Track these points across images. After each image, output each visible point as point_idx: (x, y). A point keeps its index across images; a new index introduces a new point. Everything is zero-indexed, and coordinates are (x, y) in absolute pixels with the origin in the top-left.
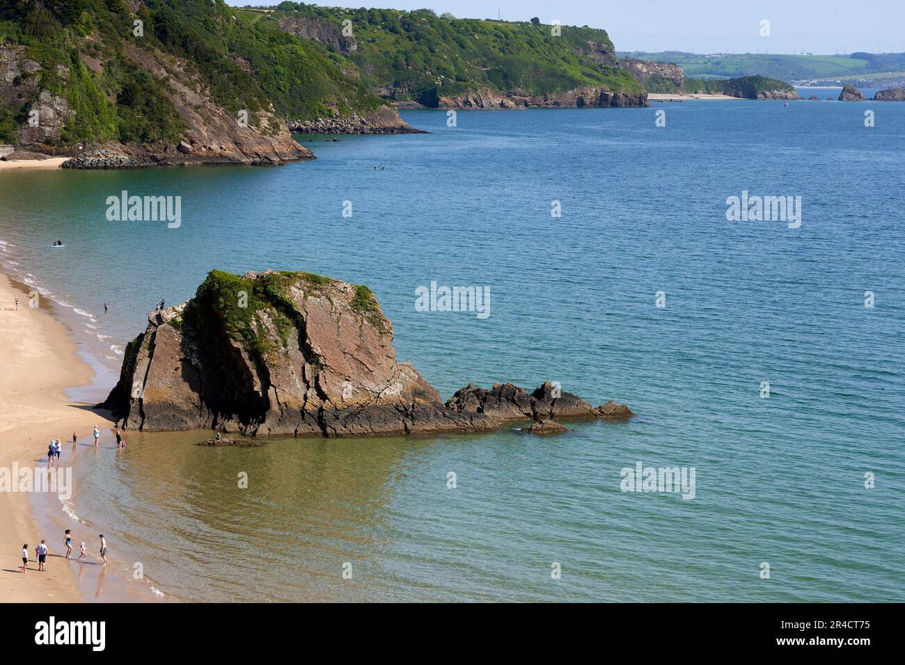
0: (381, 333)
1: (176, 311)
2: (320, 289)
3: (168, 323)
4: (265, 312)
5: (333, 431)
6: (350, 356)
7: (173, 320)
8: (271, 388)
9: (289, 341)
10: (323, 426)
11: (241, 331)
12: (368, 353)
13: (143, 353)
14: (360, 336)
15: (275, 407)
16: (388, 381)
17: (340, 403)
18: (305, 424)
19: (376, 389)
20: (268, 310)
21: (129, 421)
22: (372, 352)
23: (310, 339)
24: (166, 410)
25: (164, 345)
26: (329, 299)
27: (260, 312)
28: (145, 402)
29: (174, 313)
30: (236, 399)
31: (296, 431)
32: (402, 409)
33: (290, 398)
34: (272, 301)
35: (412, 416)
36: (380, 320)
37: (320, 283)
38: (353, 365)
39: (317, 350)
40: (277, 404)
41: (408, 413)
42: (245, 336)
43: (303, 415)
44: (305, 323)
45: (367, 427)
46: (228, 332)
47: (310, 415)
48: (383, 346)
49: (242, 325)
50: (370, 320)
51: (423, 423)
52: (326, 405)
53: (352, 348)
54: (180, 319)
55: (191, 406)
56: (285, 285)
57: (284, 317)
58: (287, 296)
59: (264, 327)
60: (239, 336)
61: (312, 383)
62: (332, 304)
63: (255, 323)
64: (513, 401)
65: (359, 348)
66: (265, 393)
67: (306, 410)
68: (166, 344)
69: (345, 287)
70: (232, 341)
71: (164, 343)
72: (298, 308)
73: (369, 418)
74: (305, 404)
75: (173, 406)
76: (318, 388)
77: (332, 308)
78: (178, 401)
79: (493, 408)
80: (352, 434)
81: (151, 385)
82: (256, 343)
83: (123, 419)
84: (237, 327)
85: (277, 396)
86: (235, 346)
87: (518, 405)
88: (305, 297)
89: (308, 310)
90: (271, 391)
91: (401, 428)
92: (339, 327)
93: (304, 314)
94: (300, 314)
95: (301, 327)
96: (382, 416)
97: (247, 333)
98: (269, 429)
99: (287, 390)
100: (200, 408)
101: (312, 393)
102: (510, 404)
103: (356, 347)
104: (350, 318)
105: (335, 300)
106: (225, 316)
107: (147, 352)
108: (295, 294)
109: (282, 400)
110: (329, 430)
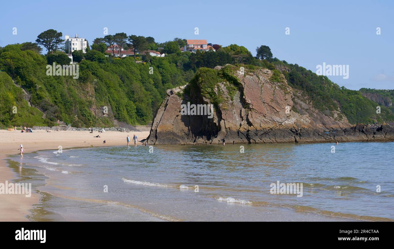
0: (285, 93)
1: (180, 88)
2: (254, 72)
3: (176, 94)
4: (222, 83)
5: (254, 141)
6: (267, 105)
7: (178, 92)
8: (222, 120)
9: (234, 98)
10: (249, 139)
11: (209, 93)
12: (278, 103)
13: (162, 109)
14: (273, 95)
15: (223, 130)
16: (288, 117)
17: (259, 127)
18: (239, 138)
19: (280, 121)
20: (224, 83)
22: (280, 103)
23: (245, 96)
24: (169, 135)
25: (172, 105)
26: (258, 77)
27: (220, 84)
28: (158, 131)
30: (206, 129)
31: (234, 142)
32: (295, 131)
33: (232, 125)
34: (227, 78)
35: (300, 135)
36: (285, 86)
37: (253, 69)
38: (268, 109)
39: (249, 101)
40: (225, 128)
41: (298, 133)
42: (211, 96)
43: (238, 133)
44: (243, 88)
45: (274, 140)
46: (202, 94)
47: (242, 134)
48: (286, 100)
49: (209, 90)
50: (279, 87)
51: (306, 138)
52: (251, 128)
53: (268, 100)
54: (182, 92)
55: (183, 134)
56: (234, 70)
57: (233, 86)
58: (235, 75)
59: (221, 91)
60: (208, 96)
61: (245, 118)
62: (259, 79)
63: (217, 89)
64: (363, 132)
65: (272, 100)
66: (219, 123)
67: (240, 131)
68: (173, 104)
69: (267, 71)
70: (204, 98)
71: (172, 103)
72: (240, 81)
73: (274, 135)
74: (240, 128)
75: (173, 134)
76: (248, 120)
77: (259, 81)
78: (176, 131)
79: (351, 135)
80: (264, 143)
81: (163, 123)
82: (216, 98)
84: (207, 91)
85: (225, 124)
86: (205, 101)
87: (365, 134)
88: (245, 76)
89: (245, 82)
90: (222, 122)
91: (293, 140)
92: (262, 90)
93: (243, 84)
94: (241, 84)
95: (241, 90)
96: (283, 134)
97: (212, 94)
98: (219, 141)
99: (231, 121)
100: (187, 135)
101: (244, 123)
102: (361, 133)
103: (271, 100)
104: (268, 86)
105: (261, 77)
106: (201, 86)
107: (164, 108)
108: (239, 74)
109: (227, 126)
110: (251, 141)
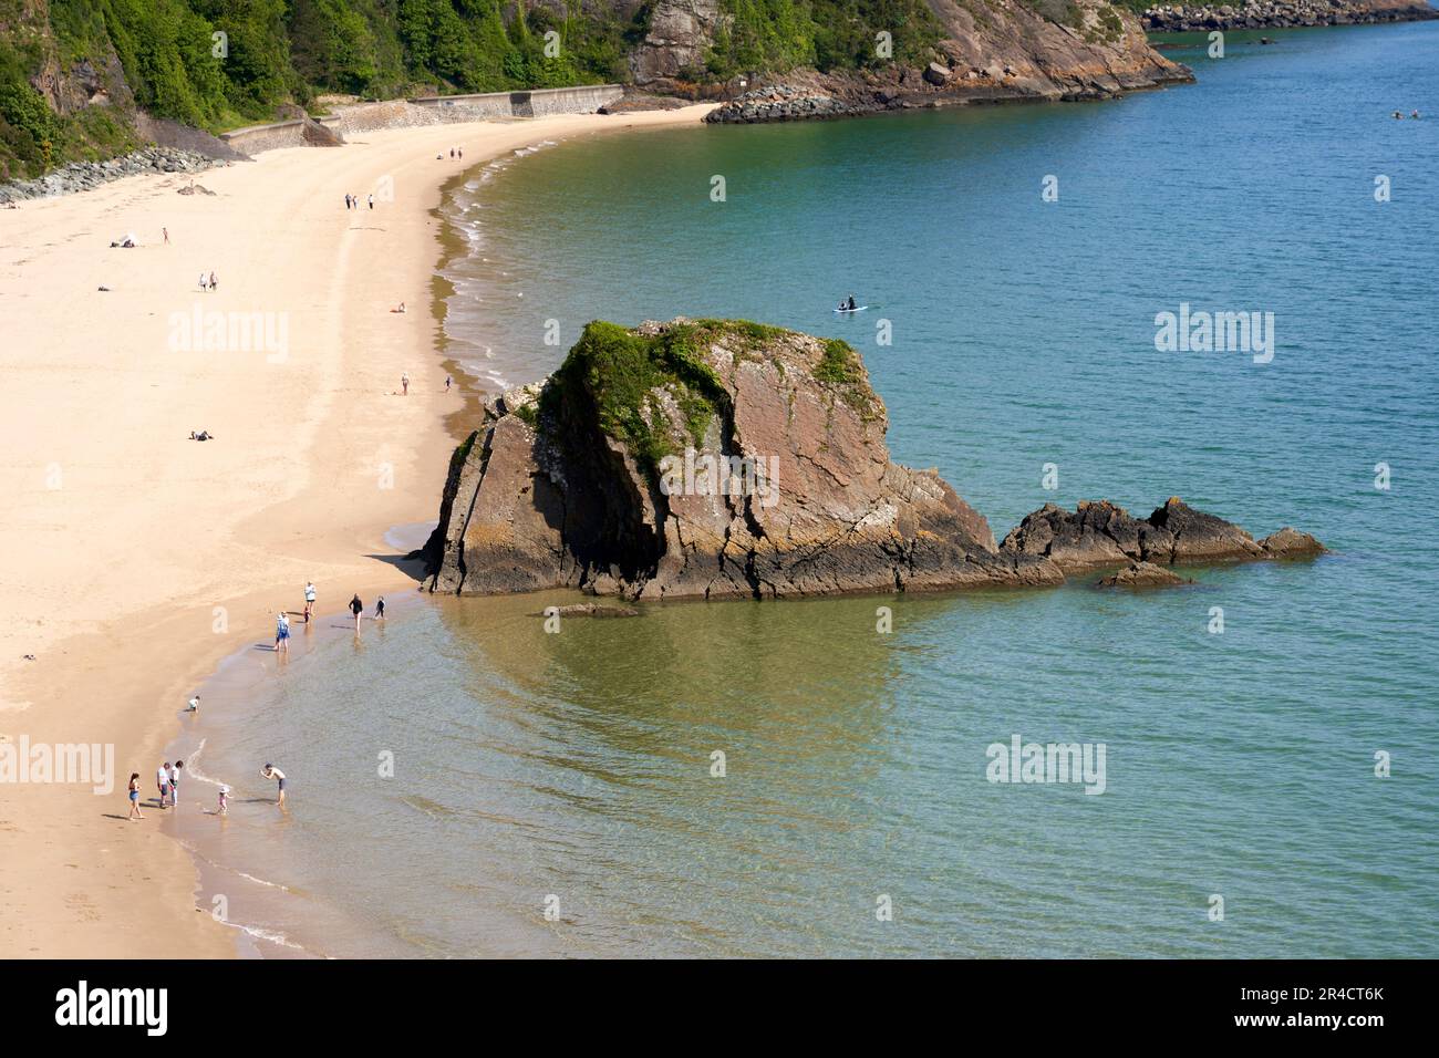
0: (864, 420)
1: (529, 393)
2: (764, 349)
3: (516, 414)
4: (666, 389)
5: (771, 589)
6: (808, 462)
7: (524, 408)
8: (670, 518)
9: (706, 438)
10: (754, 580)
11: (624, 423)
12: (840, 455)
13: (473, 462)
14: (827, 427)
15: (675, 551)
16: (872, 502)
17: (785, 541)
18: (724, 579)
19: (850, 517)
20: (672, 386)
21: (440, 579)
22: (847, 454)
23: (739, 434)
24: (502, 559)
25: (505, 451)
26: (777, 365)
27: (658, 391)
28: (467, 547)
29: (527, 395)
30: (619, 538)
31: (708, 590)
32: (894, 549)
33: (702, 534)
34: (679, 371)
35: (911, 562)
36: (864, 397)
37: (762, 338)
38: (813, 476)
39: (750, 451)
40: (679, 546)
41: (905, 555)
42: (631, 432)
43: (722, 563)
44: (732, 407)
45: (830, 581)
46: (602, 426)
47: (734, 562)
48: (866, 443)
49: (625, 413)
50: (846, 398)
51: (930, 572)
52: (761, 545)
53: (811, 446)
54: (534, 406)
55: (547, 551)
56: (703, 344)
57: (699, 398)
58: (704, 362)
59: (663, 415)
60: (621, 432)
61: (740, 510)
62: (782, 373)
63: (649, 410)
64: (1106, 532)
65: (824, 447)
66: (661, 527)
67: (726, 555)
68: (509, 449)
69: (806, 344)
70: (610, 440)
71: (506, 447)
72: (721, 381)
73: (833, 566)
74: (725, 545)
75: (516, 554)
76: (749, 516)
77: (781, 381)
78: (523, 544)
79: (1068, 544)
80: (803, 593)
81: (480, 519)
82: (648, 443)
83: (432, 576)
84: (617, 417)
85: (679, 531)
86: (614, 449)
87: (1114, 538)
88: (736, 363)
89: (738, 384)
90: (670, 523)
91: (890, 582)
92: (791, 413)
93: (732, 391)
94: (725, 391)
95: (726, 411)
96: (858, 562)
97: (634, 426)
98: (663, 589)
99: (696, 521)
100: (560, 555)
101: (738, 525)
102: (1100, 537)
103: (819, 445)
104: (812, 396)
105: (786, 366)
106: (600, 398)
107: (478, 464)
108: (718, 358)
109: (686, 539)
110: (763, 587)
